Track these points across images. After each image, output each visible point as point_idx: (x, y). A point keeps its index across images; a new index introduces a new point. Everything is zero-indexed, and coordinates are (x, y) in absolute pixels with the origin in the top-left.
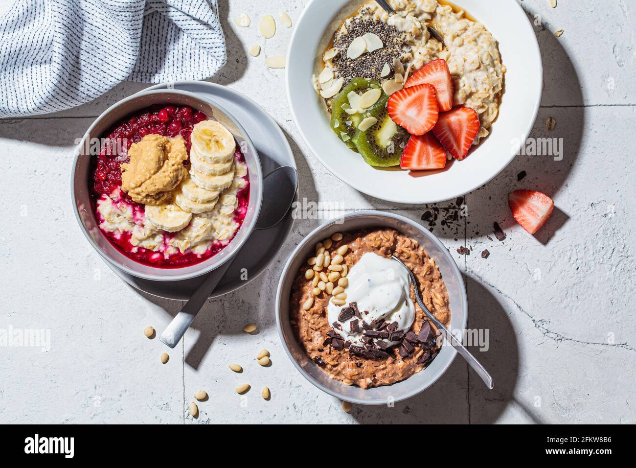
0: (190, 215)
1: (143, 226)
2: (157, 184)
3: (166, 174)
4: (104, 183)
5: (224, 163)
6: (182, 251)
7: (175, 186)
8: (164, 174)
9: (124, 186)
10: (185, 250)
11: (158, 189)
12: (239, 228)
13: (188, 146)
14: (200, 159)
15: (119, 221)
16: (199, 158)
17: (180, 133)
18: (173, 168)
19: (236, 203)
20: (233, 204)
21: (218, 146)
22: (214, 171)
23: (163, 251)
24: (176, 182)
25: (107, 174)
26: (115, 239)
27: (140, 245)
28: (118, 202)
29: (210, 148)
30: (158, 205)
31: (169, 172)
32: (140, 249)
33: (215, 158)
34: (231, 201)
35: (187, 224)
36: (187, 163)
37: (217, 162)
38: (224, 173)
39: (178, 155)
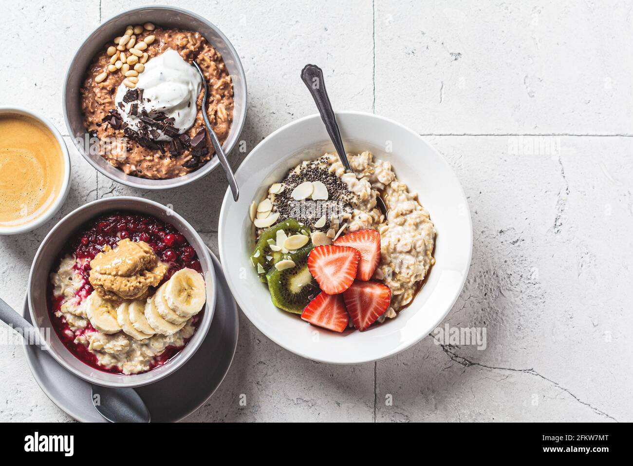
0: (119, 329)
1: (79, 303)
2: (115, 285)
3: (129, 284)
4: (82, 247)
5: (179, 316)
6: (89, 348)
7: (128, 298)
8: (127, 283)
9: (93, 263)
10: (93, 350)
11: (112, 289)
12: (146, 372)
13: (166, 278)
14: (164, 297)
15: (66, 283)
16: (164, 295)
17: (170, 263)
18: (138, 284)
19: (161, 351)
20: (159, 351)
21: (186, 300)
22: (166, 315)
23: (77, 335)
24: (131, 296)
25: (90, 241)
26: (52, 293)
27: (65, 315)
28: (78, 269)
29: (179, 295)
30: (104, 300)
31: (132, 284)
32: (63, 317)
33: (176, 306)
34: (158, 347)
35: (111, 333)
36: (152, 291)
37: (174, 311)
38: (172, 323)
39: (151, 278)
